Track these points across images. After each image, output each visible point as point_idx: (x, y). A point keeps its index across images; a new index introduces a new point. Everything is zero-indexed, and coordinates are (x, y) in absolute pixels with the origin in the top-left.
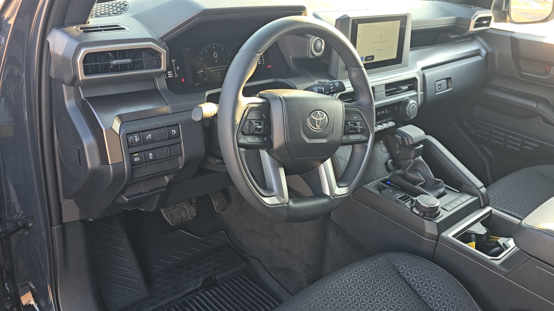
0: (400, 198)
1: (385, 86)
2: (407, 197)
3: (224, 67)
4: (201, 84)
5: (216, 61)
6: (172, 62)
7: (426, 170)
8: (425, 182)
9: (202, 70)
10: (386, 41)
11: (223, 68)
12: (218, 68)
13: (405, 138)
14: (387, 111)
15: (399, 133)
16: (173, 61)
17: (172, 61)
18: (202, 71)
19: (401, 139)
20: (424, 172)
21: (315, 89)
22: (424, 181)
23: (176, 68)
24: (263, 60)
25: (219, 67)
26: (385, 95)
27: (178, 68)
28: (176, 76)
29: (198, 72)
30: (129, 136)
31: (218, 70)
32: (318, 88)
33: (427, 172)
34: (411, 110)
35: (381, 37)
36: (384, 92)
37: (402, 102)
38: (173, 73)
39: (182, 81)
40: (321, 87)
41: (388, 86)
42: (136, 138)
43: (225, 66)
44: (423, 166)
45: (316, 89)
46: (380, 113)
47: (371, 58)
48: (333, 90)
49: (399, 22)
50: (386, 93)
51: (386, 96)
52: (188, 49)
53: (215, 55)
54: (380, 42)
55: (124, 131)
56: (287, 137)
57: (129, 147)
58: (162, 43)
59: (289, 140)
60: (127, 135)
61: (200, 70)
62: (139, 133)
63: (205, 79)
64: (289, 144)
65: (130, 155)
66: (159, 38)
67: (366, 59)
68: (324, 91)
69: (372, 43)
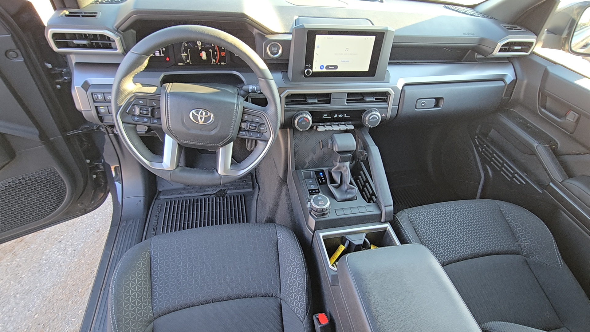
0: (310, 190)
1: (347, 94)
2: (317, 191)
4: (184, 64)
5: (200, 48)
7: (347, 175)
9: (186, 54)
10: (354, 54)
13: (334, 144)
14: (346, 116)
21: (250, 87)
23: (162, 49)
26: (346, 101)
27: (164, 50)
28: (162, 55)
29: (182, 55)
33: (347, 177)
34: (371, 120)
35: (347, 49)
36: (346, 99)
38: (160, 52)
39: (167, 60)
40: (255, 87)
41: (349, 94)
42: (99, 96)
44: (346, 171)
46: (338, 116)
47: (333, 67)
49: (374, 37)
51: (347, 103)
53: (199, 44)
54: (346, 54)
55: (90, 91)
56: (169, 124)
57: (94, 102)
58: (117, 31)
59: (170, 127)
60: (92, 93)
61: (184, 53)
62: (103, 94)
63: (188, 61)
64: (171, 129)
65: (96, 107)
66: (114, 27)
67: (327, 67)
68: (256, 90)
69: (335, 54)
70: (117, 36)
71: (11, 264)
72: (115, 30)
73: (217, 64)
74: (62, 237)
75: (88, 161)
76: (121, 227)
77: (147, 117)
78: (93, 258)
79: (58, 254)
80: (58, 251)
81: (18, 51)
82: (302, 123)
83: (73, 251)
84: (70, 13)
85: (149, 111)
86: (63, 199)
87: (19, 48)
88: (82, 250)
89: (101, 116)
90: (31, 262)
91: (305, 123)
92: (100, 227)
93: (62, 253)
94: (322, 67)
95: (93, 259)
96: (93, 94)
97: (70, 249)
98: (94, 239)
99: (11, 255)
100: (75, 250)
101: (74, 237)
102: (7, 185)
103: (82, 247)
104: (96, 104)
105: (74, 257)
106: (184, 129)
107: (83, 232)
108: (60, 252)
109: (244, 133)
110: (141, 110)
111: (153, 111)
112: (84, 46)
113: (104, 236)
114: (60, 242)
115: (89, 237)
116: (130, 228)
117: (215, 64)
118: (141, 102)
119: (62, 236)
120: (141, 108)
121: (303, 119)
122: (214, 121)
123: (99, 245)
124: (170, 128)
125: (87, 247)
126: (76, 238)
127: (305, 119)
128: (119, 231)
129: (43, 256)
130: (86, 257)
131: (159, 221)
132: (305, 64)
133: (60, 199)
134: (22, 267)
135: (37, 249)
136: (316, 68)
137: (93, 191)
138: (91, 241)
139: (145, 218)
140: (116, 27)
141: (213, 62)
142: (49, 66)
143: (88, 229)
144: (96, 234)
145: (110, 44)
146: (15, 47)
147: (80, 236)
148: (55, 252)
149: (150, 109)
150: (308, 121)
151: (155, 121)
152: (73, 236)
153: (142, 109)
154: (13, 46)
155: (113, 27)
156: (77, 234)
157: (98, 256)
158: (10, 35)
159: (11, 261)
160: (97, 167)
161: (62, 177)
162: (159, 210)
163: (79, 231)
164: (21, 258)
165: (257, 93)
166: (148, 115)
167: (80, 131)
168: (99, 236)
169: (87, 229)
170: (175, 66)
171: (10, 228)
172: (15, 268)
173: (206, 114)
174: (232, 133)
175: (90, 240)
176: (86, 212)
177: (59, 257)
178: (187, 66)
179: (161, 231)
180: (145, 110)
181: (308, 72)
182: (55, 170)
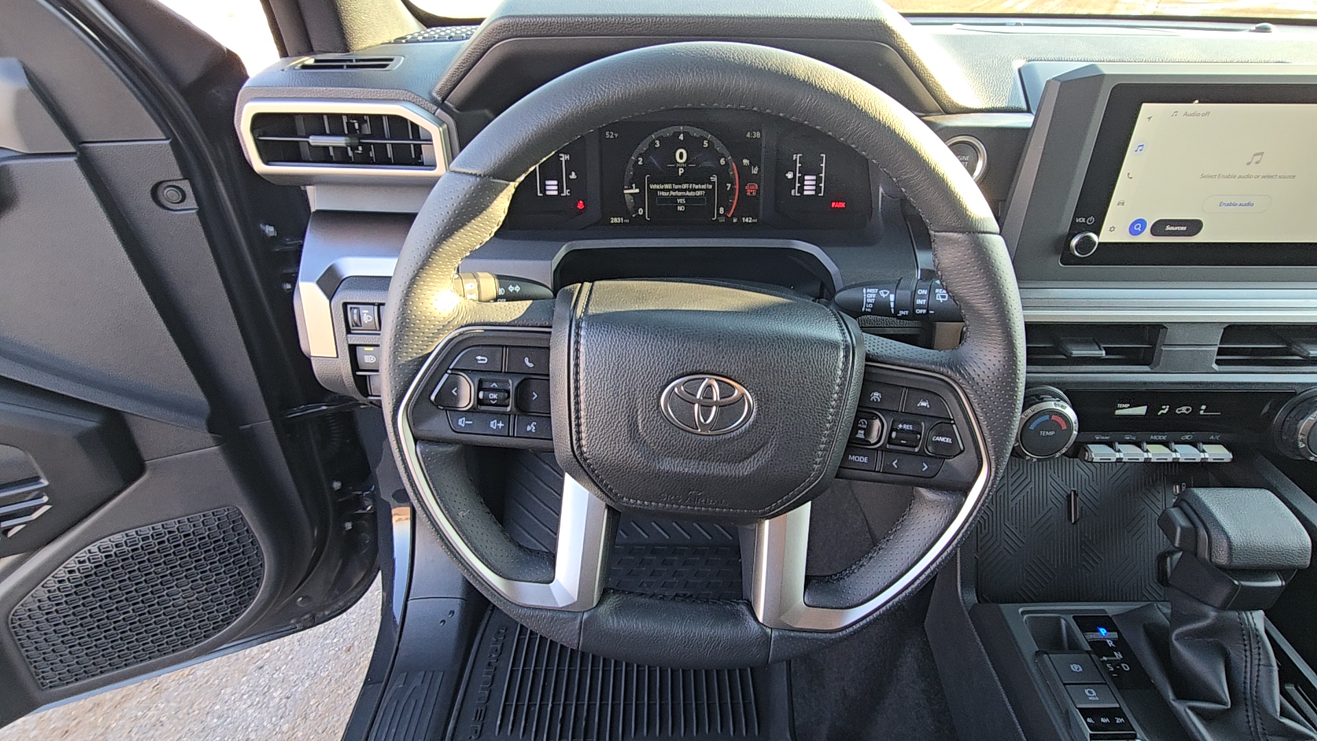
0: (1086, 713)
1: (1225, 329)
2: (1119, 720)
3: (699, 190)
4: (628, 220)
5: (681, 171)
6: (561, 159)
7: (1259, 671)
8: (1228, 709)
9: (636, 188)
10: (1281, 177)
11: (695, 190)
12: (679, 190)
13: (1203, 532)
14: (1205, 411)
15: (1188, 504)
16: (563, 159)
17: (561, 157)
18: (637, 191)
19: (1182, 528)
20: (1248, 670)
21: (867, 293)
22: (1225, 704)
23: (568, 174)
24: (822, 185)
25: (685, 186)
26: (1215, 358)
27: (573, 176)
28: (566, 192)
29: (626, 192)
30: (351, 308)
31: (680, 194)
32: (878, 294)
33: (1258, 676)
35: (1256, 159)
36: (1216, 349)
37: (1295, 394)
38: (560, 185)
39: (579, 207)
40: (888, 292)
41: (1233, 331)
42: (365, 315)
43: (704, 187)
44: (1255, 651)
45: (871, 296)
46: (1172, 409)
47: (1184, 228)
48: (924, 311)
50: (1221, 352)
51: (1218, 362)
52: (610, 134)
53: (681, 156)
54: (1249, 176)
55: (342, 296)
56: (579, 439)
57: (349, 331)
58: (442, 105)
59: (585, 449)
60: (345, 305)
61: (632, 188)
62: (376, 308)
63: (641, 211)
64: (586, 460)
65: (353, 349)
66: (434, 94)
67: (1159, 228)
68: (892, 305)
69: (1203, 176)
70: (440, 122)
71: (144, 716)
72: (434, 102)
73: (729, 220)
74: (268, 654)
75: (337, 485)
76: (391, 692)
77: (500, 416)
78: (324, 727)
79: (249, 702)
80: (251, 695)
81: (186, 186)
82: (1043, 433)
83: (284, 700)
84: (316, 61)
85: (508, 392)
86: (252, 596)
87: (187, 175)
88: (304, 698)
89: (365, 376)
90: (187, 717)
91: (1052, 433)
92: (354, 639)
93: (258, 702)
94: (1137, 226)
95: (323, 732)
96: (349, 306)
97: (279, 692)
98: (336, 671)
99: (151, 689)
100: (288, 698)
101: (292, 659)
102: (112, 553)
103: (306, 691)
104: (354, 340)
105: (281, 718)
106: (636, 458)
107: (315, 648)
108: (253, 697)
109: (865, 460)
110: (479, 389)
111: (523, 389)
112: (342, 158)
113: (361, 665)
114: (261, 667)
115: (327, 663)
116: (413, 703)
117: (722, 220)
118: (482, 360)
119: (267, 651)
120: (481, 382)
121: (1047, 417)
122: (756, 421)
123: (345, 691)
124: (582, 453)
125: (316, 691)
126: (297, 663)
127: (1053, 417)
128: (384, 705)
129: (215, 704)
130: (308, 722)
131: (494, 685)
132: (1076, 215)
133: (244, 595)
134: (164, 729)
135: (206, 683)
136: (1114, 230)
137: (341, 562)
138: (328, 675)
139: (457, 668)
140: (438, 93)
141: (719, 214)
142: (270, 230)
143: (327, 642)
144: (343, 656)
145: (418, 149)
146: (177, 174)
147: (306, 657)
148: (243, 695)
149: (512, 385)
150: (1064, 427)
151: (529, 428)
152: (290, 657)
153: (486, 385)
154: (173, 170)
155: (430, 94)
156: (302, 650)
157: (337, 725)
158: (168, 142)
159: (145, 707)
160: (358, 502)
161: (256, 535)
162: (499, 647)
163: (307, 642)
164: (169, 702)
165: (895, 315)
166: (507, 406)
167: (324, 408)
168: (348, 665)
169: (326, 639)
170: (602, 228)
171: (109, 667)
172: (150, 730)
173: (726, 391)
174: (823, 463)
175: (327, 673)
176: (314, 623)
177: (250, 711)
178: (635, 227)
179: (499, 722)
180: (494, 390)
181: (1086, 244)
182: (240, 513)
